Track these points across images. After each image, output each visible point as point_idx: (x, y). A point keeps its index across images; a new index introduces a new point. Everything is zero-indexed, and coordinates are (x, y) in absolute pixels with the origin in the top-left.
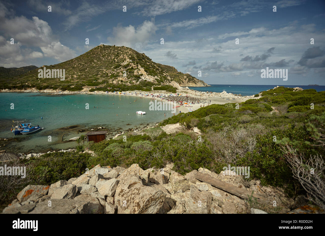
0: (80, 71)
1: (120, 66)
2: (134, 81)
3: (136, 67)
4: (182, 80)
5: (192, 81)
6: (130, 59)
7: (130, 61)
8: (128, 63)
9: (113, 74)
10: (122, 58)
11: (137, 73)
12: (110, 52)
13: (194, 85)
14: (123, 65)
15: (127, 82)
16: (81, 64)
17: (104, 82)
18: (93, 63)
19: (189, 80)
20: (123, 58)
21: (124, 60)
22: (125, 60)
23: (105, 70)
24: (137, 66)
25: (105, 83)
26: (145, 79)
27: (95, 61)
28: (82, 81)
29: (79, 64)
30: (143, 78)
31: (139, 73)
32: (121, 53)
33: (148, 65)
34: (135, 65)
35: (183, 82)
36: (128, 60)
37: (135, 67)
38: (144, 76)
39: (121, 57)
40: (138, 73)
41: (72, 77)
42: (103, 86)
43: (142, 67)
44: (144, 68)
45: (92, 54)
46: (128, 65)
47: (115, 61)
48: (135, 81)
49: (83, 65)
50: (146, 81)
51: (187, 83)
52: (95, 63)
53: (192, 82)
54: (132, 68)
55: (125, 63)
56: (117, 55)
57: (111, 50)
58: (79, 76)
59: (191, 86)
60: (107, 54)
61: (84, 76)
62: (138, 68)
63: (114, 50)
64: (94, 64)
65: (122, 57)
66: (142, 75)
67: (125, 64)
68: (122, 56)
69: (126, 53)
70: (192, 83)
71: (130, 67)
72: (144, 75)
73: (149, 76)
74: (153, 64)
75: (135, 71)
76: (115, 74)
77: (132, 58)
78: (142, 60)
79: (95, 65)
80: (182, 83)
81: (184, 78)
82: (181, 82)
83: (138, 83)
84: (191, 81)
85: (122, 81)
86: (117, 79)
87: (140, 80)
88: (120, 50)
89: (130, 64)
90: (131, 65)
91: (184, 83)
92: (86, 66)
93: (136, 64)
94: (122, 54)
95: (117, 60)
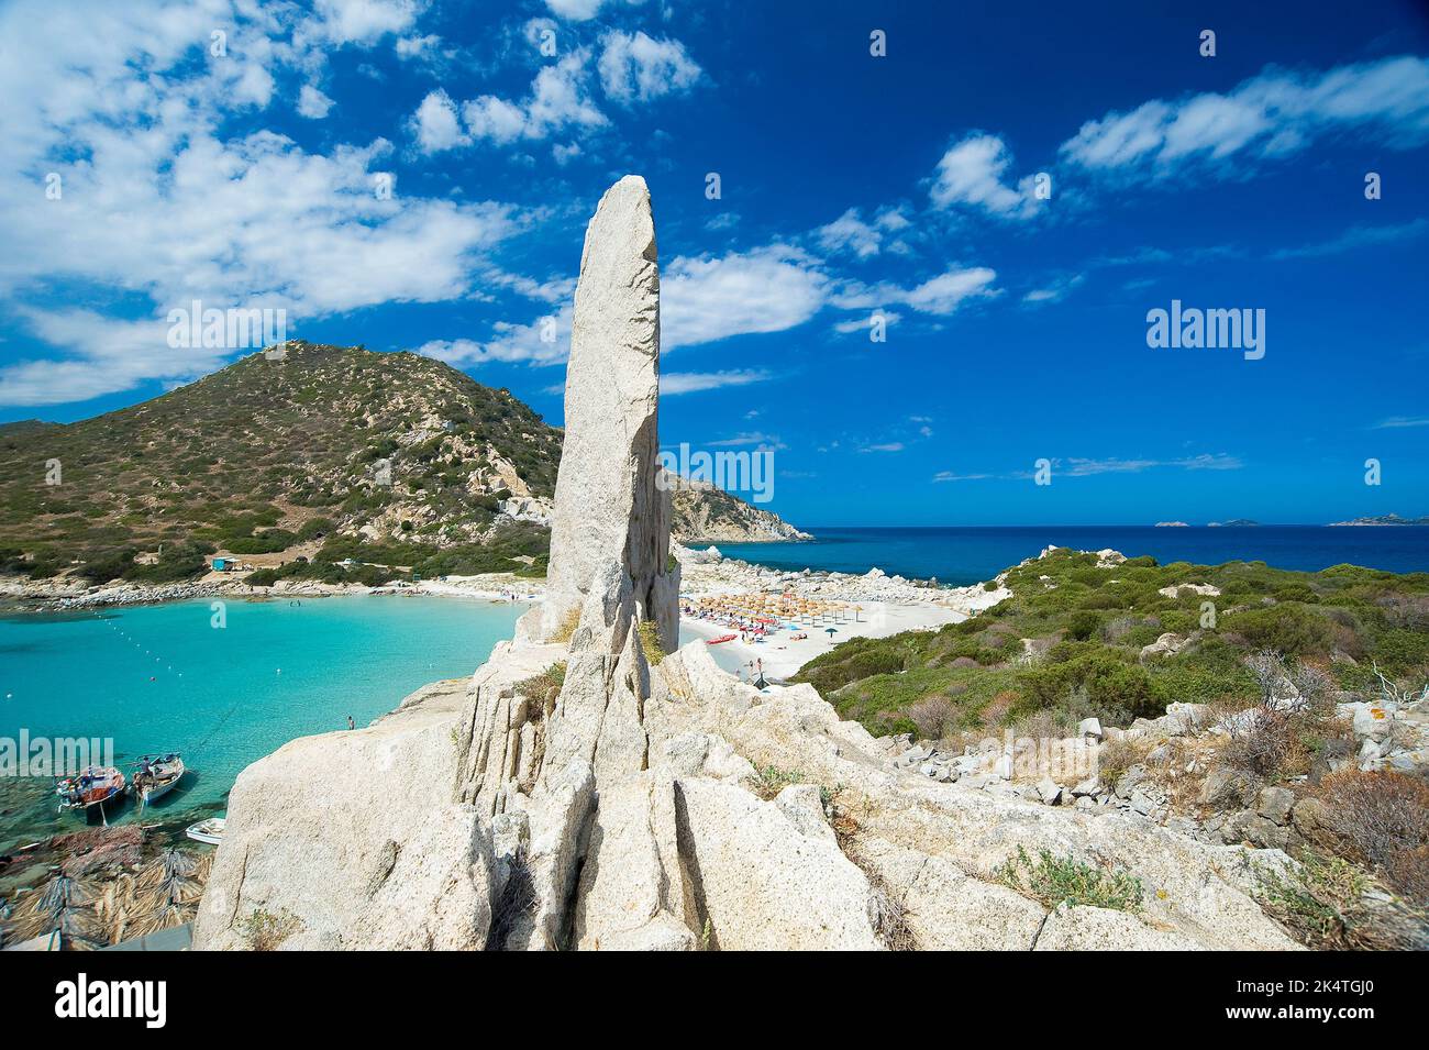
0: (181, 471)
1: (395, 446)
2: (466, 527)
3: (476, 455)
4: (680, 512)
5: (729, 517)
6: (443, 413)
7: (445, 425)
8: (435, 435)
9: (361, 487)
10: (402, 411)
11: (484, 487)
12: (340, 377)
13: (736, 535)
14: (406, 441)
15: (433, 530)
16: (182, 438)
17: (314, 531)
18: (246, 432)
19: (713, 509)
20: (406, 410)
21: (411, 419)
22: (419, 421)
23: (313, 468)
24: (484, 451)
25: (320, 536)
26: (522, 517)
27: (260, 419)
28: (197, 527)
29: (170, 436)
30: (511, 509)
31: (491, 486)
32: (396, 382)
33: (530, 445)
34: (469, 444)
35: (687, 523)
36: (432, 420)
37: (471, 455)
38: (516, 502)
39: (398, 403)
40: (487, 484)
41: (135, 505)
42: (310, 550)
43: (504, 455)
44: (515, 463)
45: (242, 385)
46: (435, 447)
47: (366, 423)
48: (475, 525)
49: (195, 439)
50: (526, 524)
51: (707, 523)
52: (258, 429)
53: (728, 519)
54: (457, 462)
55: (420, 436)
56: (375, 396)
57: (343, 366)
58: (176, 497)
59: (726, 537)
60: (320, 384)
61: (200, 502)
62: (483, 464)
63: (359, 370)
64: (253, 438)
65: (403, 406)
66: (506, 495)
67: (418, 440)
68: (399, 401)
69: (420, 384)
70: (730, 524)
71: (449, 457)
72: (517, 495)
73: (541, 498)
74: (550, 438)
75: (472, 477)
76: (369, 488)
77: (452, 413)
78: (500, 421)
79: (258, 441)
80: (683, 528)
81: (689, 500)
82: (679, 521)
83: (491, 534)
84: (725, 517)
85: (407, 527)
86: (382, 512)
87: (498, 519)
88: (389, 370)
89: (447, 440)
90: (448, 448)
91: (693, 525)
92: (208, 444)
93: (472, 439)
94: (399, 388)
95: (375, 419)
